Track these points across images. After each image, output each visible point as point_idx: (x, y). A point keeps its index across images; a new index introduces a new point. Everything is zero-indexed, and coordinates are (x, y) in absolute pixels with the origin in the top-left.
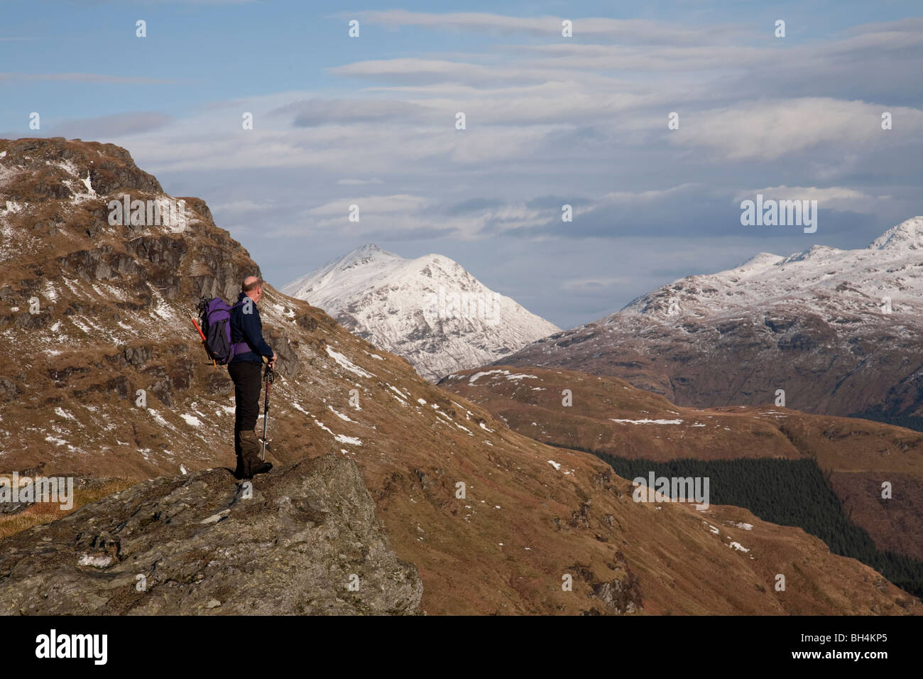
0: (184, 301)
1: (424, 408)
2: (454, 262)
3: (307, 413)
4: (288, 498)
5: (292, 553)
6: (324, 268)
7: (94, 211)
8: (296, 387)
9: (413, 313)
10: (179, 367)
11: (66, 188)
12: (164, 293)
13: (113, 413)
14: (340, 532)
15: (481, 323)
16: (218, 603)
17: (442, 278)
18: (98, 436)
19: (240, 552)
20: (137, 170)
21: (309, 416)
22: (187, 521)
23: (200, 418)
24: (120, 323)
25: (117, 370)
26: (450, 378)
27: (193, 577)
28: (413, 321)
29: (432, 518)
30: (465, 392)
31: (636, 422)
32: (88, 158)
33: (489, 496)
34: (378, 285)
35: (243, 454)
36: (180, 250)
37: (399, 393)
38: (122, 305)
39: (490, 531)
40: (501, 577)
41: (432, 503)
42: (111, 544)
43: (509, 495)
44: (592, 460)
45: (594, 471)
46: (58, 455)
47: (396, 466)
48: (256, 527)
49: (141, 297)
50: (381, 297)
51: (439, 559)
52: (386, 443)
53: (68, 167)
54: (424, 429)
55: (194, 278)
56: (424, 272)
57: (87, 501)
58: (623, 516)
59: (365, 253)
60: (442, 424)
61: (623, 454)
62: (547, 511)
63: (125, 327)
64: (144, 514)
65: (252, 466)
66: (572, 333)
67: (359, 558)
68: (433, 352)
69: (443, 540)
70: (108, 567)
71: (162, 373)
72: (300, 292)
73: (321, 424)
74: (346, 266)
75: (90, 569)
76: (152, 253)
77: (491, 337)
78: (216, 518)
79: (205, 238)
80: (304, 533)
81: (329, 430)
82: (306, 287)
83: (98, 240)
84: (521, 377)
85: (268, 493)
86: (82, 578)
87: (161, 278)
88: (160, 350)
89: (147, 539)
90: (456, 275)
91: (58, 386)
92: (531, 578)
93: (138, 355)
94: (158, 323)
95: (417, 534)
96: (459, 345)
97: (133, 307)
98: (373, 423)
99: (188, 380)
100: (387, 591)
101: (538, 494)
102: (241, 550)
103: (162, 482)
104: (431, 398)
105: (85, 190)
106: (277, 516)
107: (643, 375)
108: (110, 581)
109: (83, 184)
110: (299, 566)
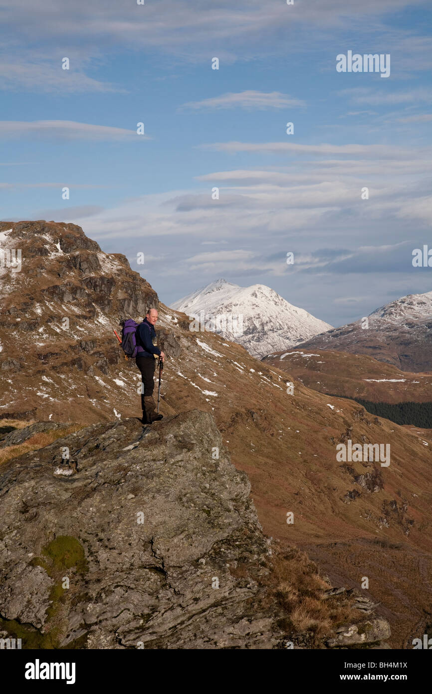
0: (114, 314)
1: (253, 374)
2: (270, 289)
3: (186, 378)
4: (172, 435)
5: (175, 467)
6: (194, 293)
7: (62, 262)
8: (179, 363)
9: (247, 319)
10: (112, 352)
11: (46, 249)
12: (103, 309)
13: (75, 379)
14: (203, 454)
15: (287, 324)
16: (133, 496)
17: (263, 298)
18: (67, 392)
19: (145, 467)
20: (87, 238)
21: (187, 380)
22: (115, 449)
23: (124, 381)
24: (78, 327)
25: (76, 354)
26: (269, 356)
27: (119, 481)
28: (247, 324)
29: (259, 438)
30: (277, 365)
31: (378, 381)
32: (58, 232)
33: (292, 425)
34: (226, 303)
35: (146, 410)
36: (111, 284)
37: (239, 366)
38: (78, 317)
39: (293, 445)
40: (300, 472)
41: (259, 429)
42: (72, 462)
43: (304, 424)
44: (352, 403)
45: (354, 410)
46: (44, 403)
47: (238, 408)
48: (154, 452)
49: (90, 312)
50: (228, 310)
51: (263, 462)
52: (232, 395)
53: (47, 237)
54: (254, 386)
55: (120, 300)
56: (253, 295)
57: (58, 436)
58: (372, 436)
59: (218, 285)
60: (264, 384)
61: (371, 400)
62: (326, 434)
63: (80, 329)
64: (90, 445)
65: (151, 417)
66: (340, 329)
67: (214, 469)
68: (259, 341)
69: (266, 451)
70: (71, 476)
71: (102, 356)
72: (181, 308)
73: (194, 384)
74: (207, 292)
75: (61, 476)
76: (96, 286)
77: (292, 332)
78: (131, 447)
79: (126, 277)
80: (181, 455)
81: (199, 388)
82: (184, 305)
83: (64, 279)
84: (310, 355)
85: (161, 432)
86: (57, 482)
87: (100, 300)
88: (101, 342)
89: (92, 459)
90: (271, 296)
91: (43, 363)
92: (318, 473)
93: (88, 345)
94: (99, 326)
95: (251, 448)
96: (274, 337)
97: (85, 317)
98: (224, 383)
99: (117, 360)
100: (230, 488)
101: (322, 424)
102: (146, 465)
103: (101, 426)
104: (258, 369)
105: (57, 251)
106: (166, 446)
107: (383, 353)
108: (72, 483)
109: (56, 247)
110: (179, 474)
